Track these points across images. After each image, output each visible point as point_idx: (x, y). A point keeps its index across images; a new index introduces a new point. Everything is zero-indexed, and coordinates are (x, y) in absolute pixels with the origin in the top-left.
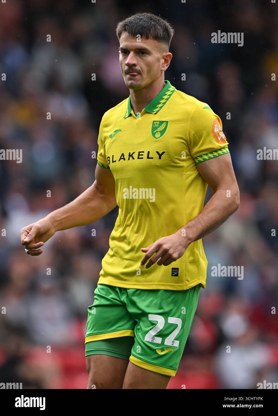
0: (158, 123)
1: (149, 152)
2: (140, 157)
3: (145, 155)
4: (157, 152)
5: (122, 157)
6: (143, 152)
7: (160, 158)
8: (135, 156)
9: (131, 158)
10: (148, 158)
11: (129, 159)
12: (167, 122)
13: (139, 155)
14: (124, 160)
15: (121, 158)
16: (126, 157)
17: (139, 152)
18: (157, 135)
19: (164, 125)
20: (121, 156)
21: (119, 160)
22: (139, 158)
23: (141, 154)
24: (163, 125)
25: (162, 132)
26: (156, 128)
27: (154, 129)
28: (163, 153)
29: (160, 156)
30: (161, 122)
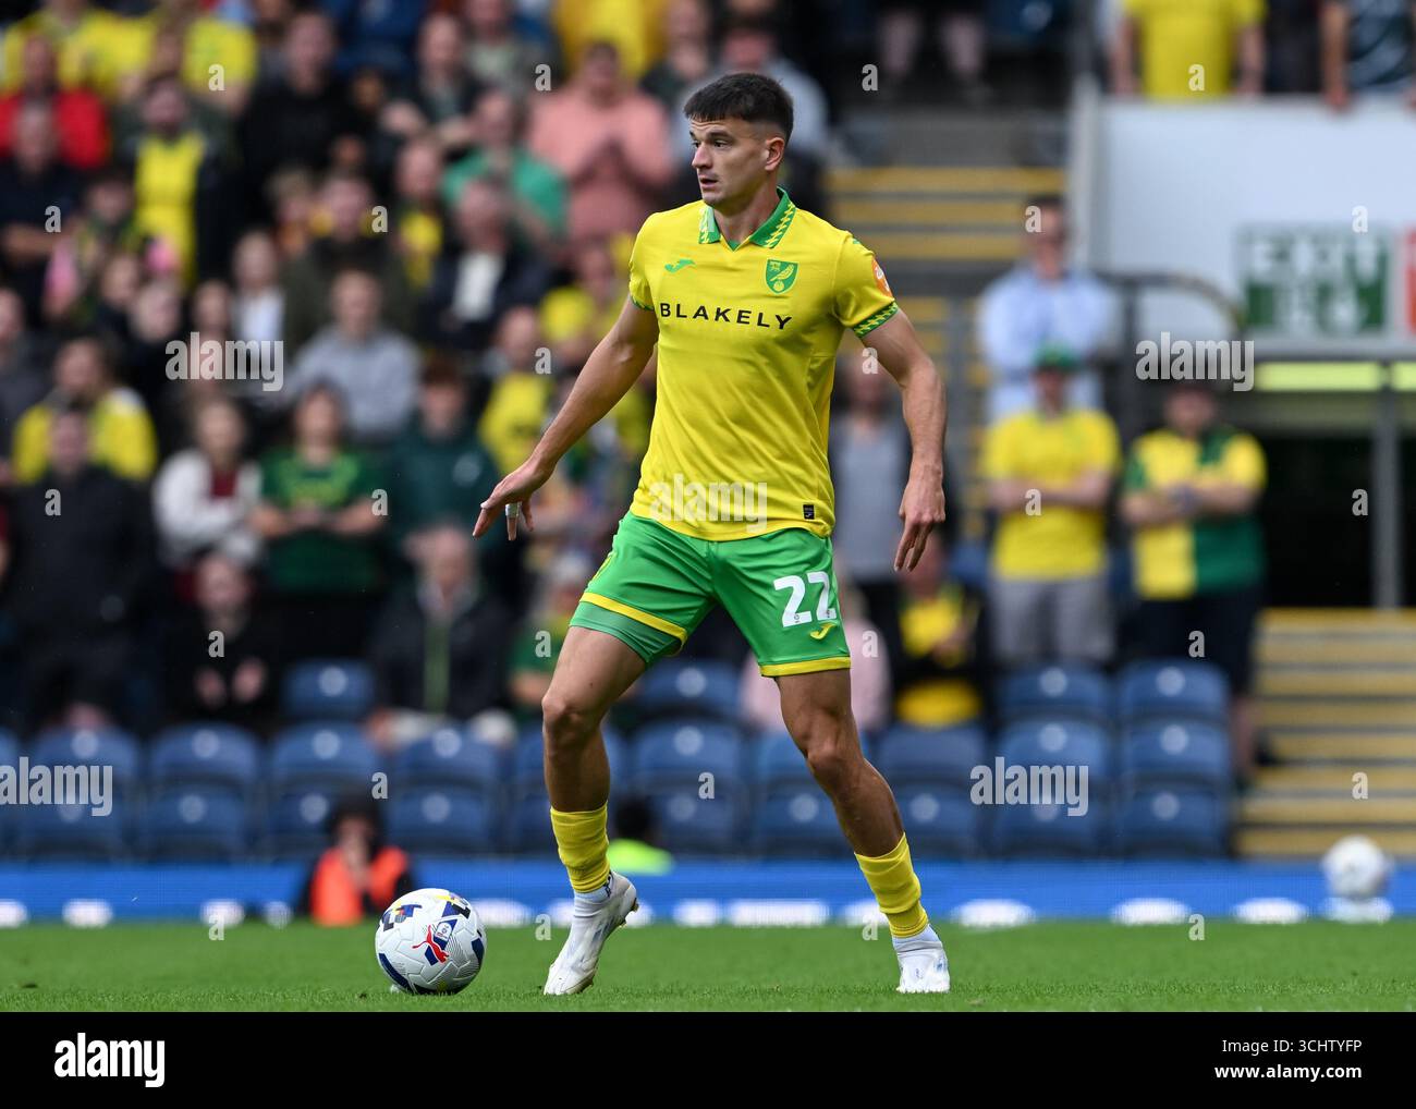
0: (779, 264)
1: (761, 315)
2: (743, 319)
3: (754, 319)
4: (778, 317)
5: (701, 312)
6: (750, 312)
7: (781, 327)
8: (732, 316)
9: (721, 318)
10: (760, 324)
11: (717, 319)
12: (796, 265)
13: (740, 316)
14: (706, 318)
15: (697, 314)
16: (711, 314)
17: (741, 312)
18: (779, 287)
19: (790, 270)
20: (699, 311)
21: (695, 317)
22: (739, 321)
23: (743, 314)
24: (788, 269)
25: (788, 282)
26: (775, 274)
27: (770, 274)
28: (788, 319)
29: (782, 324)
30: (785, 265)
